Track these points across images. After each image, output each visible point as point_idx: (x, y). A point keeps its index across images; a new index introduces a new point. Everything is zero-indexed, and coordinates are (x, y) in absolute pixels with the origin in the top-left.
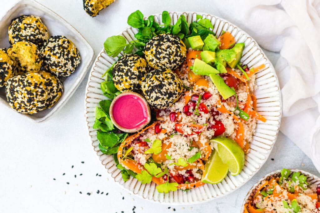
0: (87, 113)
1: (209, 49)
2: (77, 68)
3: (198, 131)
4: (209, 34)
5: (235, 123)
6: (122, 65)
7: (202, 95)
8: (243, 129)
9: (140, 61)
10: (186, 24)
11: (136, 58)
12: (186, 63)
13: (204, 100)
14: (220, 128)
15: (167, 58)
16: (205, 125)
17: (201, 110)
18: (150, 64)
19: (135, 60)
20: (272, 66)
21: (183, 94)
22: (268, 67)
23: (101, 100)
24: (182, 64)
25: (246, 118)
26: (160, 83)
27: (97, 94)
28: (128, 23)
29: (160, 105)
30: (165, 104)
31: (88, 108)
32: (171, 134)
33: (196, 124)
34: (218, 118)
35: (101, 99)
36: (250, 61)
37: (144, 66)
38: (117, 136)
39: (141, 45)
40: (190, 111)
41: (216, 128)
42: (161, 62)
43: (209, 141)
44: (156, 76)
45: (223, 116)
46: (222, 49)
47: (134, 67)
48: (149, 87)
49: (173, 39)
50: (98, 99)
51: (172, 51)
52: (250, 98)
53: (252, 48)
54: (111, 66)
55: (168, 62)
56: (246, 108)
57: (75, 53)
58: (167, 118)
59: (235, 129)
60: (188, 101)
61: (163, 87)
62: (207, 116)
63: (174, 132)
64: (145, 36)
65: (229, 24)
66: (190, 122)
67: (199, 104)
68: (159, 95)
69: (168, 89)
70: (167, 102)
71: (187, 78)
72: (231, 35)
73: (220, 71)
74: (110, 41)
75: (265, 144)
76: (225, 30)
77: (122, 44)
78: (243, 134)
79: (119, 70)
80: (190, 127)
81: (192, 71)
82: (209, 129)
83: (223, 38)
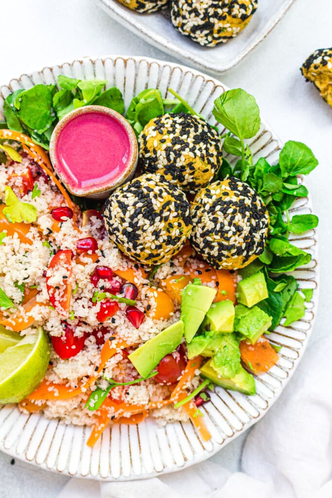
0: (92, 61)
1: (240, 317)
2: (189, 39)
3: (56, 299)
4: (271, 318)
5: (80, 380)
6: (196, 131)
7: (138, 307)
8: (68, 399)
9: (207, 171)
10: (292, 267)
11: (213, 160)
12: (207, 271)
13: (126, 312)
14: (67, 348)
15: (215, 227)
16: (71, 315)
17: (105, 306)
18: (201, 193)
19: (208, 159)
20: (208, 455)
21: (139, 265)
22: (205, 447)
23: (122, 92)
24: (205, 262)
25: (92, 403)
26: (158, 212)
27: (135, 83)
28: (290, 143)
29: (110, 214)
30: (113, 224)
31: (103, 62)
32: (50, 242)
33: (73, 296)
34: (90, 342)
35: (124, 91)
36: (217, 409)
37: (197, 179)
38: (46, 129)
39: (244, 172)
40: (101, 281)
41: (66, 340)
42: (206, 213)
43: (39, 325)
44: (173, 203)
45: (93, 354)
46: (240, 347)
47: (194, 157)
48: (148, 188)
49: (257, 239)
50: (125, 84)
51: (230, 237)
52: (136, 411)
53: (246, 412)
54: (197, 110)
55: (206, 229)
56: (113, 403)
57: (222, 34)
58: (86, 232)
59: (67, 380)
60: (123, 277)
61: (148, 219)
62: (93, 320)
63: (55, 248)
64: (263, 181)
65: (295, 359)
66: (76, 282)
67: (117, 301)
68: (131, 210)
69: (144, 231)
70: (117, 229)
71: (175, 272)
72: (272, 366)
73: (191, 343)
74: (248, 102)
75: (39, 446)
76: (283, 351)
77: (243, 128)
78: (57, 398)
79: (185, 126)
80: (65, 282)
81: (190, 282)
82: (63, 325)
83: (265, 348)
